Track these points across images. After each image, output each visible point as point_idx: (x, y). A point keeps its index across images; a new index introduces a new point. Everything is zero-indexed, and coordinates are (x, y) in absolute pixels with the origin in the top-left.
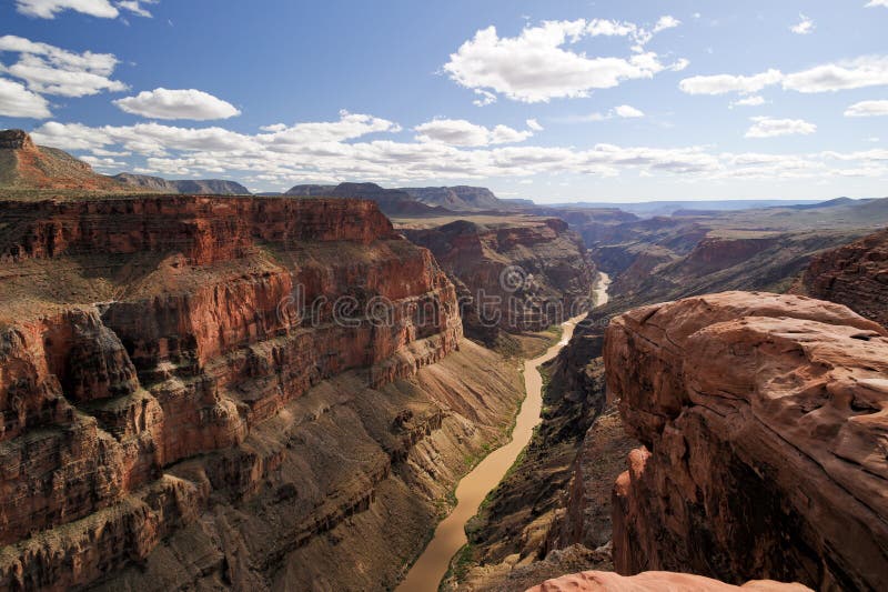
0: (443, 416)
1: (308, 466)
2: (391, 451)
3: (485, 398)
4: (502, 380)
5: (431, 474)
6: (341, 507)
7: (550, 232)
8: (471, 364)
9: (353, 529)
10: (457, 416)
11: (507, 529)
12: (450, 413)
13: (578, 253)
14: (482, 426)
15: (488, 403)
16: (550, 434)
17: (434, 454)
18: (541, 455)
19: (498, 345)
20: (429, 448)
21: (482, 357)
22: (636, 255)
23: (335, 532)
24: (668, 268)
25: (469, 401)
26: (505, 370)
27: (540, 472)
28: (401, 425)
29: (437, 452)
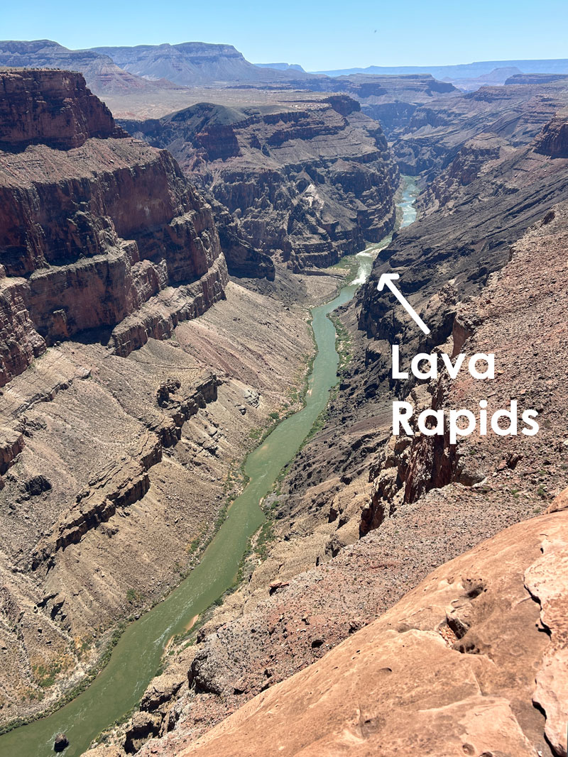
0: (219, 383)
1: (56, 455)
2: (158, 430)
3: (267, 357)
4: (285, 335)
5: (212, 451)
6: (110, 497)
7: (335, 119)
8: (243, 316)
9: (128, 519)
10: (234, 381)
11: (313, 501)
12: (226, 379)
13: (376, 150)
14: (267, 392)
15: (271, 364)
16: (352, 394)
17: (213, 429)
18: (344, 419)
19: (275, 289)
20: (206, 422)
21: (256, 306)
22: (456, 149)
23: (109, 525)
24: (502, 166)
25: (247, 363)
26: (288, 321)
27: (346, 437)
28: (167, 399)
29: (216, 426)
